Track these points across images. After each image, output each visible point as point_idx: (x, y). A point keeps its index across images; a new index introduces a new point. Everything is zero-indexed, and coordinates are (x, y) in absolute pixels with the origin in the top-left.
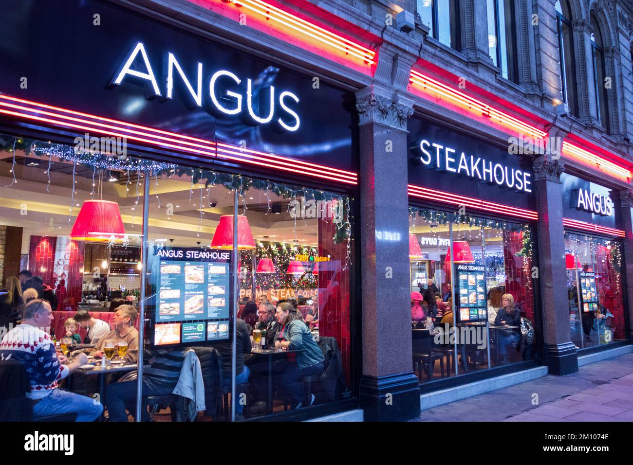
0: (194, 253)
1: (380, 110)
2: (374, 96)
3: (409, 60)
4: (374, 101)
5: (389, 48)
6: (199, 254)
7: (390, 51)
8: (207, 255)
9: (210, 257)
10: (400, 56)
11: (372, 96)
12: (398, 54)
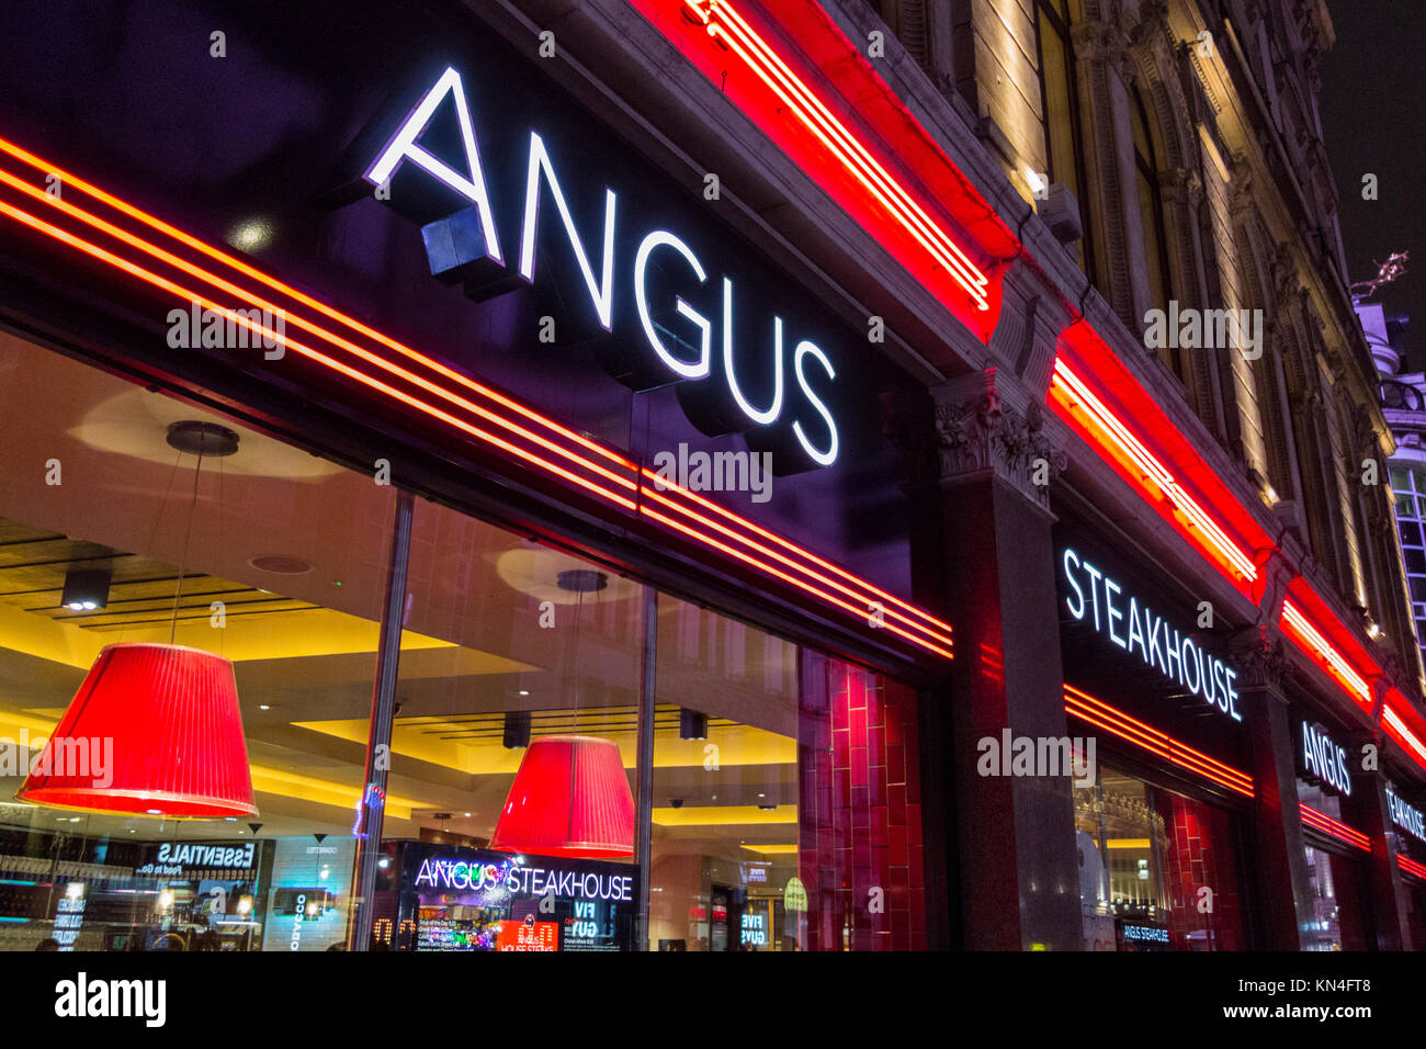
0: (530, 875)
1: (1006, 444)
2: (997, 399)
3: (1056, 319)
4: (996, 414)
5: (1026, 275)
6: (544, 877)
7: (1024, 283)
8: (569, 884)
9: (578, 890)
10: (1041, 304)
11: (993, 399)
12: (1040, 296)
